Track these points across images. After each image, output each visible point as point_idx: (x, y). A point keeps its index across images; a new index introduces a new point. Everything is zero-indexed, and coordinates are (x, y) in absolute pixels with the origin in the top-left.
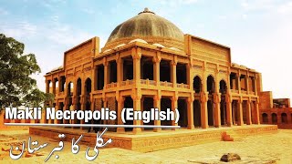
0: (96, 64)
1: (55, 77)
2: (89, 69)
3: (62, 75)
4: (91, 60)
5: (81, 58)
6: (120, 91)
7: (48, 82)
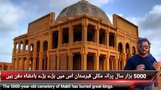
0: (52, 30)
1: (21, 40)
2: (47, 34)
3: (26, 39)
4: (49, 28)
5: (40, 27)
6: (71, 49)
7: (15, 44)
